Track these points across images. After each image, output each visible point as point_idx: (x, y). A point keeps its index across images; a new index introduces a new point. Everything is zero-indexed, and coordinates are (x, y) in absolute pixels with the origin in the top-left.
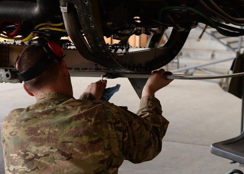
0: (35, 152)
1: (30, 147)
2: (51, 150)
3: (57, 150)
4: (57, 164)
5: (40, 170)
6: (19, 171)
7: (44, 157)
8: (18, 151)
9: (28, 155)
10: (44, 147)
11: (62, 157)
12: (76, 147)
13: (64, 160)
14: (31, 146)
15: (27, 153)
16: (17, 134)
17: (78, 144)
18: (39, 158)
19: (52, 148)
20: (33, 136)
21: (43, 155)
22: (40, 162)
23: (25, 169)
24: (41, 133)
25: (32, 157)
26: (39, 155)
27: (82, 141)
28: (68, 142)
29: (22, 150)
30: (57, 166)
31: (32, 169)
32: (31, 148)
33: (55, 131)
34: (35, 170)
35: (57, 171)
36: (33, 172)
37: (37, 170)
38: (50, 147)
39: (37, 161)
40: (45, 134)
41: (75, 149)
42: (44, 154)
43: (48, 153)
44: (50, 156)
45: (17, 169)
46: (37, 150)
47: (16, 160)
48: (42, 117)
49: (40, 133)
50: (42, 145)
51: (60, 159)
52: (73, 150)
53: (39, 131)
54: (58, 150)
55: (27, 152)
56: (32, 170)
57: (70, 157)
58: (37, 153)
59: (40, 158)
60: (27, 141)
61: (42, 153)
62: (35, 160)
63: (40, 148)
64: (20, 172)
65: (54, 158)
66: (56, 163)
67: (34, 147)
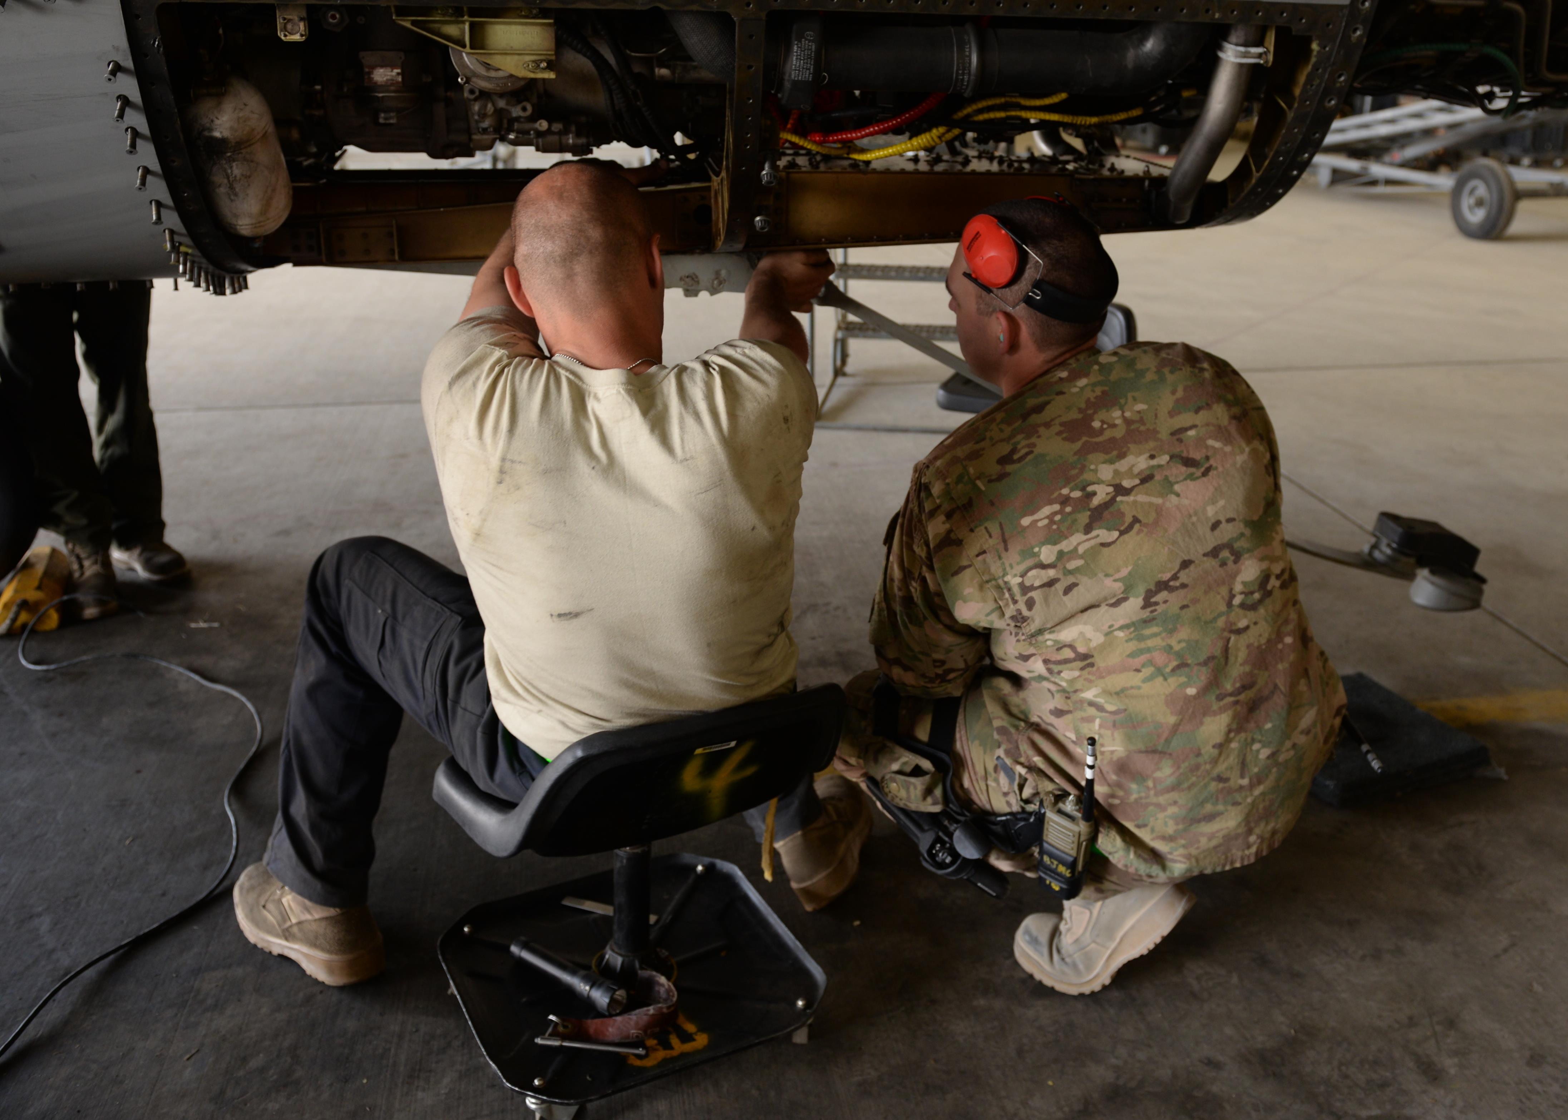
0: (1113, 478)
1: (1092, 470)
2: (1154, 462)
3: (1166, 458)
4: (1182, 495)
5: (1146, 525)
6: (1081, 550)
7: (1141, 487)
8: (1060, 494)
9: (1094, 494)
10: (1130, 459)
11: (1188, 472)
12: (1210, 437)
13: (1197, 478)
14: (1092, 467)
15: (1090, 489)
16: (1034, 450)
17: (1211, 428)
18: (1127, 492)
19: (1152, 457)
20: (1086, 441)
21: (1137, 481)
22: (1135, 502)
23: (1098, 536)
24: (1105, 426)
25: (1109, 497)
26: (1127, 483)
27: (1218, 419)
28: (1186, 429)
29: (1072, 484)
30: (1186, 502)
31: (1122, 528)
32: (1095, 471)
33: (1139, 412)
34: (1130, 528)
35: (1190, 516)
36: (1126, 536)
37: (1137, 526)
38: (1148, 455)
39: (1128, 503)
40: (1114, 426)
41: (1210, 442)
42: (1141, 477)
43: (1148, 473)
44: (1158, 477)
45: (1071, 548)
46: (1116, 473)
47: (1055, 527)
48: (1075, 386)
49: (1102, 426)
50: (1122, 456)
51: (1185, 479)
52: (1207, 447)
53: (1096, 424)
54: (1171, 457)
55: (1089, 485)
56: (1122, 533)
57: (1207, 465)
58: (1118, 482)
59: (1133, 493)
60: (1076, 457)
61: (1132, 476)
62: (1121, 502)
63: (1123, 465)
64: (1085, 552)
65: (1170, 479)
66: (1178, 495)
67: (1104, 466)
